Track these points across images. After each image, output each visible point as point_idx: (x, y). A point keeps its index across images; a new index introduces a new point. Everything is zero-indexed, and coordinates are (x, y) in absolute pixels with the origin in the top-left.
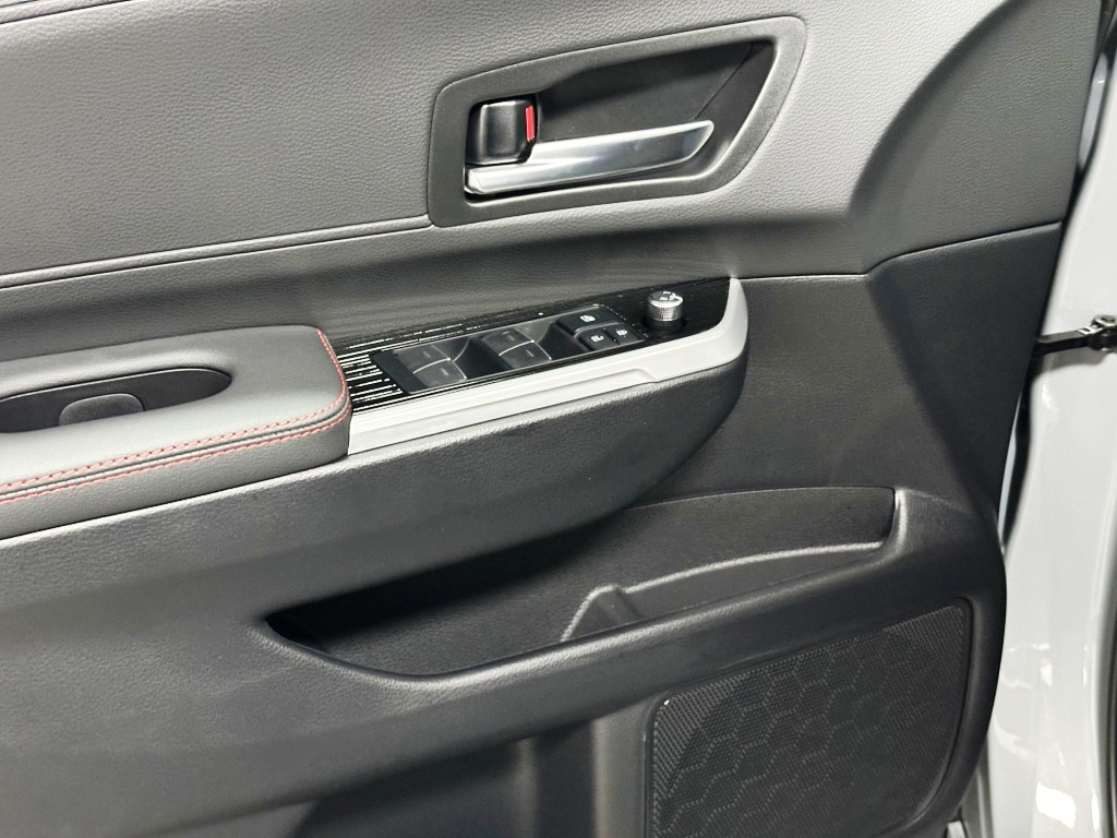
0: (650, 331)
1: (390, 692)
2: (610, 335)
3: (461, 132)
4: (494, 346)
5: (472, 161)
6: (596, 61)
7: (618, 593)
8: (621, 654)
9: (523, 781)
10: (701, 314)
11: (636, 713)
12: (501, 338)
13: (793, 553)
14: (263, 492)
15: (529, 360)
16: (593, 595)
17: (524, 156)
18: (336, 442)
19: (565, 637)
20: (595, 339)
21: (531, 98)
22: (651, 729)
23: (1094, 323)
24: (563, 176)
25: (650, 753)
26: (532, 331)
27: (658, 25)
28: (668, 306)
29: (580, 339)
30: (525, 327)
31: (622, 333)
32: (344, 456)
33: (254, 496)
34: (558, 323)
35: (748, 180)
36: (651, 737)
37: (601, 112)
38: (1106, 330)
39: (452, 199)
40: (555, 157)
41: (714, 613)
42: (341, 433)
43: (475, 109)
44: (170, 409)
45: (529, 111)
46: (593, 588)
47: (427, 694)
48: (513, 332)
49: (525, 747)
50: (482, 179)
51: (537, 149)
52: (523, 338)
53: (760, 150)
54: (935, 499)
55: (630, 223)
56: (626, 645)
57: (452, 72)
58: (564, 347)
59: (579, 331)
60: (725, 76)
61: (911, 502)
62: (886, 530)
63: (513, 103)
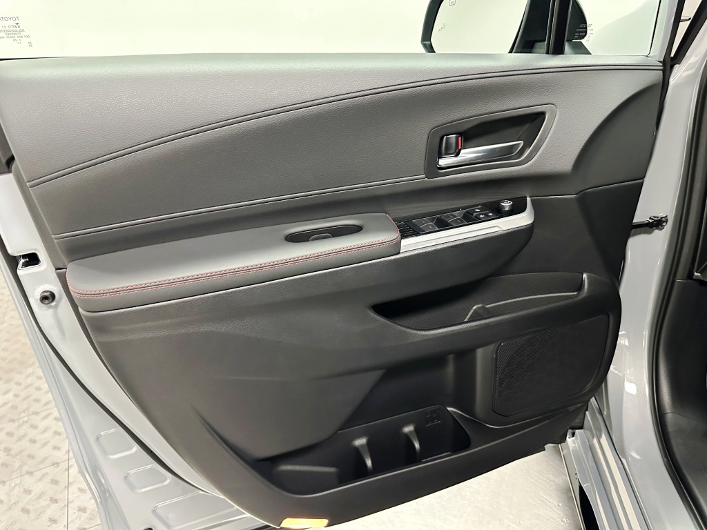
0: (500, 213)
1: (411, 334)
2: (486, 215)
3: (437, 146)
4: (446, 219)
5: (440, 157)
6: (483, 120)
7: (483, 307)
8: (487, 326)
9: (450, 369)
10: (518, 208)
11: (491, 348)
12: (448, 217)
13: (545, 295)
14: (374, 263)
15: (458, 223)
16: (475, 308)
17: (457, 155)
18: (396, 249)
19: (466, 320)
20: (481, 216)
21: (460, 134)
22: (497, 353)
23: (650, 218)
24: (470, 161)
25: (496, 362)
26: (458, 214)
27: (505, 108)
28: (507, 205)
29: (475, 216)
30: (456, 213)
31: (490, 214)
32: (399, 253)
33: (371, 265)
34: (467, 212)
35: (536, 162)
36: (497, 356)
37: (482, 140)
38: (655, 221)
39: (432, 169)
40: (468, 154)
41: (520, 313)
42: (398, 245)
43: (442, 138)
44: (344, 236)
45: (460, 138)
46: (475, 305)
47: (423, 335)
48: (452, 215)
49: (451, 357)
50: (443, 162)
51: (463, 151)
52: (456, 217)
53: (540, 151)
54: (598, 277)
55: (494, 177)
56: (489, 323)
57: (436, 124)
58: (469, 219)
59: (475, 214)
60: (527, 126)
61: (589, 278)
62: (580, 287)
63: (455, 135)
